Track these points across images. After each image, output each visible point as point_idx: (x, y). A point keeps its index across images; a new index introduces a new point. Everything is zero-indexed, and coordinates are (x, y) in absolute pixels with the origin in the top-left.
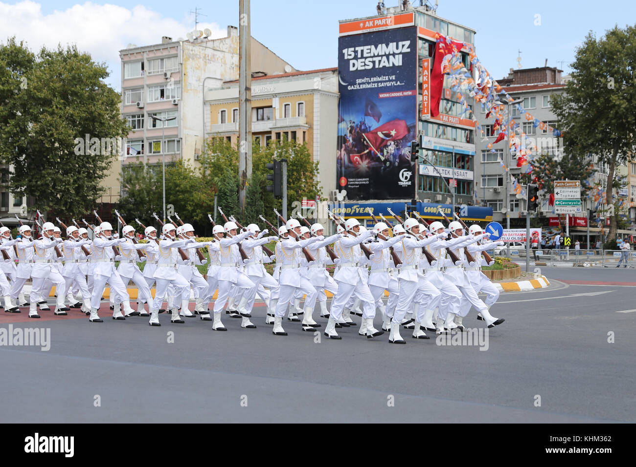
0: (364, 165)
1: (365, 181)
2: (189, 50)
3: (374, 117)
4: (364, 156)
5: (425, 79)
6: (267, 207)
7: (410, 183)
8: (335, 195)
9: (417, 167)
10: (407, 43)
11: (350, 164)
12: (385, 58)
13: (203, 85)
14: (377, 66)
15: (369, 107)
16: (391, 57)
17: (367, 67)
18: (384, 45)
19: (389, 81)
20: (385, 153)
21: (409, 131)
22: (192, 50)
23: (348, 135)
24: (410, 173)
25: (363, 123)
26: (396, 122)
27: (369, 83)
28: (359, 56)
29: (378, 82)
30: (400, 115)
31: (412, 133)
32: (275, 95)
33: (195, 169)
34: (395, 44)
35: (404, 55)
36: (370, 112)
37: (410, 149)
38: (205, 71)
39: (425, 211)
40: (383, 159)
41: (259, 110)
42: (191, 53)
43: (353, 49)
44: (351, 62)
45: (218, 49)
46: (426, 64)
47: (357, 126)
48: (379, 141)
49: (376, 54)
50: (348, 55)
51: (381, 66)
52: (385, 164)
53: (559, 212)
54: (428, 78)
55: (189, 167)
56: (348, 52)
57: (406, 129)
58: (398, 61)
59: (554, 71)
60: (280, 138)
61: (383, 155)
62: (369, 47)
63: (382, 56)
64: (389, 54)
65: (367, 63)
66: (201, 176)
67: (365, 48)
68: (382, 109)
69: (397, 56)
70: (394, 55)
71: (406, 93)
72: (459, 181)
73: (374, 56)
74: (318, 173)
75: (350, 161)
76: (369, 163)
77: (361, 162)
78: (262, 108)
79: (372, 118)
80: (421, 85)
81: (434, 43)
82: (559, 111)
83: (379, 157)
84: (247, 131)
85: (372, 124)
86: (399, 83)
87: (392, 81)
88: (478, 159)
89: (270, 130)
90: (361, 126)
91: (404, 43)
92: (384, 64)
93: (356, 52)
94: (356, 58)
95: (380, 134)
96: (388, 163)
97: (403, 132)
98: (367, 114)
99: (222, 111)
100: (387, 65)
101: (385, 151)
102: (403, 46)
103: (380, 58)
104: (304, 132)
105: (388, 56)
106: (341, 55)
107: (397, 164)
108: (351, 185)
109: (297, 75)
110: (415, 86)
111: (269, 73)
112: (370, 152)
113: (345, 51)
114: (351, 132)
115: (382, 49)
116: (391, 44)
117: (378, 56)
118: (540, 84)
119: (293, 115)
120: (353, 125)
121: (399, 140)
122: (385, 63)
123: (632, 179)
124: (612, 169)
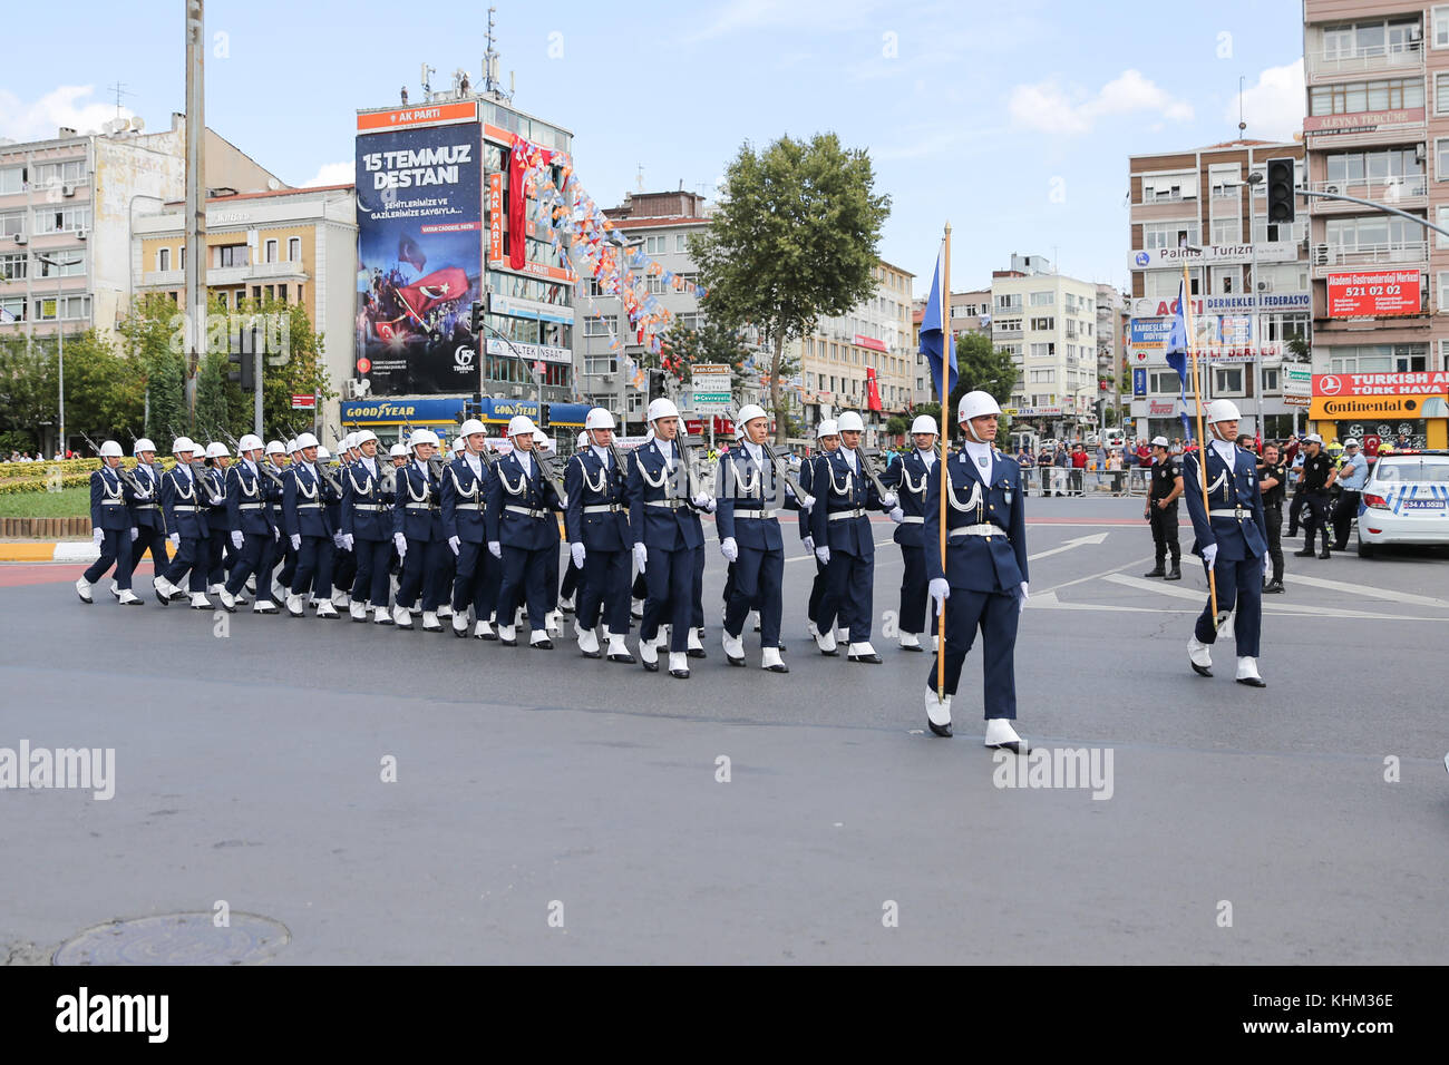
0: (398, 339)
1: (400, 365)
2: (104, 150)
3: (413, 262)
4: (398, 325)
5: (495, 204)
6: (232, 406)
7: (471, 368)
8: (352, 387)
9: (483, 343)
10: (467, 148)
11: (375, 338)
12: (430, 171)
13: (130, 209)
14: (418, 183)
15: (406, 246)
16: (441, 169)
17: (402, 185)
18: (429, 150)
19: (438, 206)
20: (432, 321)
21: (470, 286)
22: (111, 151)
23: (372, 291)
24: (472, 353)
25: (394, 273)
26: (451, 272)
27: (405, 209)
28: (390, 166)
29: (420, 208)
30: (456, 261)
31: (474, 289)
32: (252, 226)
33: (114, 345)
34: (447, 148)
35: (461, 166)
36: (407, 255)
37: (469, 314)
38: (133, 183)
39: (497, 411)
40: (428, 329)
41: (225, 250)
42: (109, 154)
43: (379, 155)
44: (377, 175)
45: (156, 149)
46: (496, 182)
47: (386, 277)
48: (423, 300)
49: (417, 165)
50: (372, 164)
51: (424, 183)
52: (433, 338)
53: (699, 412)
54: (499, 204)
55: (106, 342)
56: (372, 160)
57: (466, 283)
58: (452, 176)
59: (692, 197)
60: (259, 295)
61: (429, 324)
62: (405, 153)
63: (426, 167)
64: (438, 165)
65: (402, 177)
66: (125, 357)
67: (400, 154)
68: (427, 250)
69: (449, 168)
70: (445, 166)
71: (464, 227)
72: (549, 365)
73: (414, 167)
74: (323, 352)
75: (375, 333)
76: (406, 335)
77: (393, 334)
78: (230, 246)
79: (411, 265)
80: (488, 215)
81: (509, 150)
82: (701, 259)
83: (422, 327)
84: (199, 283)
85: (411, 273)
86: (453, 211)
87: (443, 206)
88: (579, 330)
89: (242, 282)
90: (392, 277)
91: (461, 148)
92: (430, 181)
93: (384, 160)
94: (384, 169)
95: (423, 290)
96: (437, 336)
97: (460, 288)
98: (402, 259)
99: (162, 251)
100: (435, 182)
101: (432, 317)
102: (460, 152)
103: (423, 171)
104: (300, 286)
105: (435, 168)
106: (360, 165)
107: (451, 338)
108: (378, 371)
109: (288, 195)
110: (480, 215)
111: (242, 191)
112: (408, 317)
113: (366, 158)
114: (376, 286)
115: (426, 156)
116: (440, 149)
117: (420, 167)
118: (671, 217)
119: (282, 259)
120: (380, 275)
121: (455, 299)
122: (430, 178)
123: (808, 363)
124: (778, 347)
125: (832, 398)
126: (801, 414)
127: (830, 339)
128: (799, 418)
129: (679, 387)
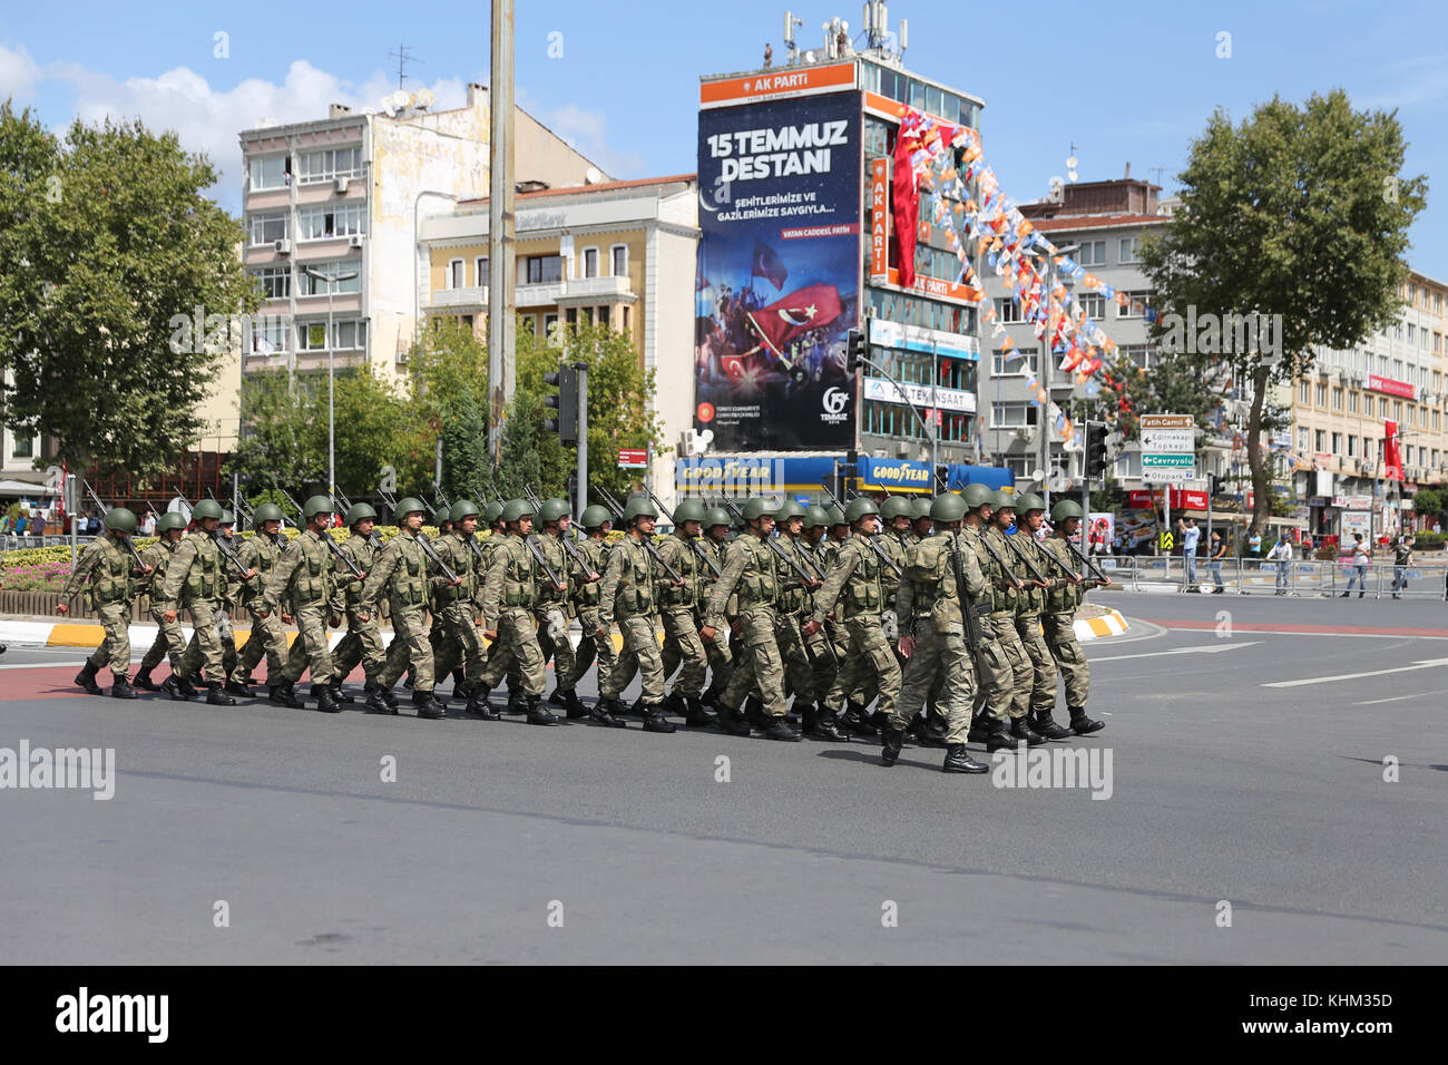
0: (750, 378)
1: (750, 411)
2: (385, 133)
3: (770, 277)
4: (751, 360)
5: (878, 200)
6: (546, 463)
7: (844, 417)
8: (690, 440)
9: (859, 384)
10: (842, 125)
11: (720, 377)
12: (794, 156)
13: (416, 208)
14: (778, 173)
15: (762, 257)
16: (808, 154)
17: (758, 175)
18: (793, 129)
19: (804, 203)
20: (794, 354)
21: (843, 309)
22: (392, 134)
23: (718, 315)
24: (845, 397)
25: (748, 291)
26: (818, 290)
27: (761, 208)
28: (742, 151)
29: (780, 206)
30: (825, 275)
31: (849, 313)
32: (566, 232)
33: (396, 383)
34: (816, 126)
35: (835, 149)
36: (763, 268)
37: (846, 346)
38: (419, 176)
39: (876, 474)
40: (789, 365)
41: (532, 262)
42: (391, 139)
43: (729, 137)
44: (726, 164)
45: (447, 132)
46: (879, 170)
47: (736, 296)
48: (783, 327)
49: (777, 148)
50: (719, 149)
51: (786, 173)
52: (794, 376)
53: (1150, 480)
54: (883, 199)
55: (384, 378)
56: (720, 143)
57: (838, 304)
58: (821, 163)
59: (1142, 189)
60: (574, 320)
61: (789, 358)
62: (762, 132)
63: (788, 152)
64: (804, 148)
65: (758, 166)
66: (409, 398)
67: (754, 135)
68: (788, 262)
69: (819, 152)
70: (813, 149)
71: (837, 230)
72: (947, 415)
73: (773, 152)
74: (654, 393)
75: (721, 370)
76: (759, 373)
77: (743, 372)
78: (539, 257)
79: (767, 281)
80: (869, 214)
81: (897, 126)
82: (1155, 270)
83: (781, 363)
84: (506, 305)
85: (768, 292)
86: (823, 209)
87: (810, 203)
88: (987, 368)
89: (554, 303)
90: (744, 297)
91: (835, 125)
92: (793, 169)
93: (735, 142)
94: (735, 155)
95: (783, 314)
96: (800, 374)
97: (832, 311)
98: (756, 273)
99: (454, 264)
100: (800, 172)
101: (794, 349)
102: (833, 131)
103: (784, 156)
104: (626, 309)
105: (800, 152)
106: (704, 149)
107: (817, 377)
108: (724, 419)
109: (613, 189)
110: (858, 216)
111: (554, 185)
112: (763, 350)
113: (712, 140)
114: (723, 309)
115: (789, 137)
116: (807, 128)
117: (781, 151)
118: (1114, 215)
119: (605, 272)
120: (728, 294)
121: (822, 326)
122: (794, 166)
123: (1299, 414)
124: (1260, 392)
125: (1334, 463)
126: (1290, 484)
127: (1333, 381)
128: (1287, 490)
129: (1120, 445)
